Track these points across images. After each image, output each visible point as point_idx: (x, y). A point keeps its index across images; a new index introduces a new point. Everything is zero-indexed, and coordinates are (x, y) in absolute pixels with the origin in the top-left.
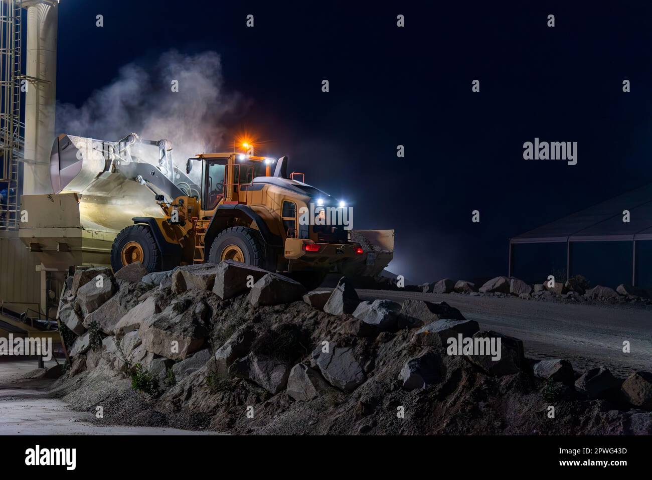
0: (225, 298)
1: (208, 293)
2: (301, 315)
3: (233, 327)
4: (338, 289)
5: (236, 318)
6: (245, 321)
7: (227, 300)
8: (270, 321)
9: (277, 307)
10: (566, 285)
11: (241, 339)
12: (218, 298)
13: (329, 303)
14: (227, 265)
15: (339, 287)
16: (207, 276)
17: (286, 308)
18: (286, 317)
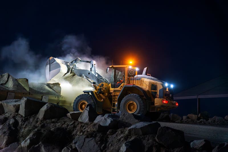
0: (25, 116)
1: (16, 114)
2: (66, 123)
3: (30, 131)
4: (86, 109)
6: (36, 127)
7: (26, 117)
8: (49, 127)
9: (53, 120)
10: (199, 116)
11: (35, 136)
12: (22, 116)
13: (81, 117)
14: (26, 99)
15: (86, 108)
16: (15, 105)
17: (58, 120)
18: (58, 125)
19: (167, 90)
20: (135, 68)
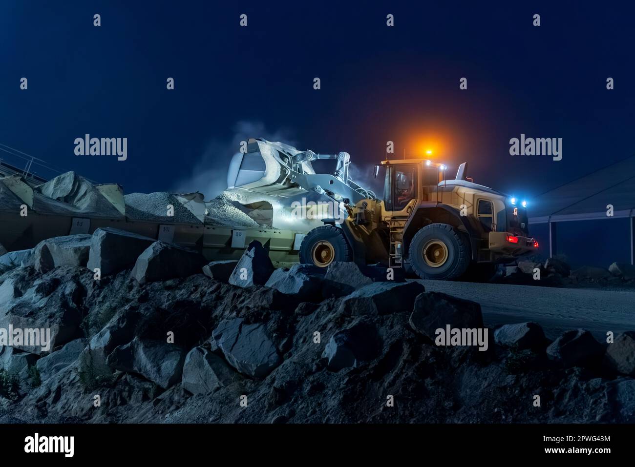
0: (103, 275)
1: (81, 270)
2: (199, 290)
3: (113, 310)
4: (247, 254)
5: (117, 298)
6: (128, 301)
7: (105, 278)
8: (161, 299)
9: (169, 282)
11: (123, 322)
13: (235, 273)
14: (105, 233)
15: (248, 252)
16: (79, 248)
17: (180, 283)
18: (181, 294)
19: (515, 213)
20: (438, 164)
